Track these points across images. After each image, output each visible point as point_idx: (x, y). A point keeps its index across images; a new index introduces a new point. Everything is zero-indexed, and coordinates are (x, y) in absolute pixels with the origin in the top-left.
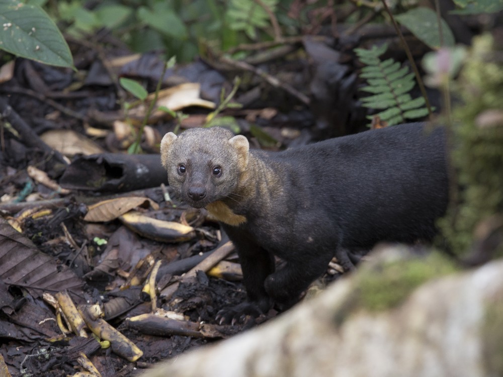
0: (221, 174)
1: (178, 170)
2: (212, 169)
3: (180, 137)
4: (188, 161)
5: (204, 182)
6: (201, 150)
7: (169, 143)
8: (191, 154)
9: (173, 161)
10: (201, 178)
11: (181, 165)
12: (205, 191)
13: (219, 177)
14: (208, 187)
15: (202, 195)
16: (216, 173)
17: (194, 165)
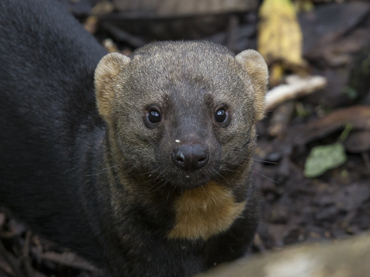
0: (230, 119)
1: (144, 118)
2: (212, 110)
3: (137, 57)
4: (165, 99)
5: (203, 136)
6: (186, 77)
7: (113, 71)
8: (170, 85)
9: (131, 103)
10: (195, 128)
11: (150, 108)
12: (206, 152)
13: (227, 126)
14: (210, 143)
15: (202, 159)
16: (220, 119)
17: (177, 104)
